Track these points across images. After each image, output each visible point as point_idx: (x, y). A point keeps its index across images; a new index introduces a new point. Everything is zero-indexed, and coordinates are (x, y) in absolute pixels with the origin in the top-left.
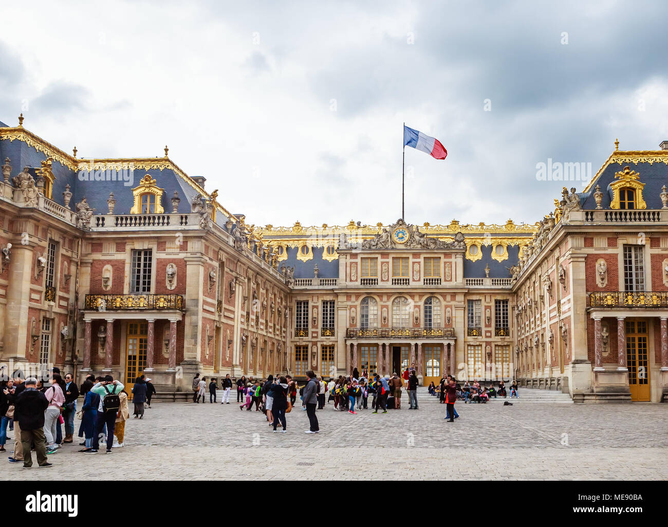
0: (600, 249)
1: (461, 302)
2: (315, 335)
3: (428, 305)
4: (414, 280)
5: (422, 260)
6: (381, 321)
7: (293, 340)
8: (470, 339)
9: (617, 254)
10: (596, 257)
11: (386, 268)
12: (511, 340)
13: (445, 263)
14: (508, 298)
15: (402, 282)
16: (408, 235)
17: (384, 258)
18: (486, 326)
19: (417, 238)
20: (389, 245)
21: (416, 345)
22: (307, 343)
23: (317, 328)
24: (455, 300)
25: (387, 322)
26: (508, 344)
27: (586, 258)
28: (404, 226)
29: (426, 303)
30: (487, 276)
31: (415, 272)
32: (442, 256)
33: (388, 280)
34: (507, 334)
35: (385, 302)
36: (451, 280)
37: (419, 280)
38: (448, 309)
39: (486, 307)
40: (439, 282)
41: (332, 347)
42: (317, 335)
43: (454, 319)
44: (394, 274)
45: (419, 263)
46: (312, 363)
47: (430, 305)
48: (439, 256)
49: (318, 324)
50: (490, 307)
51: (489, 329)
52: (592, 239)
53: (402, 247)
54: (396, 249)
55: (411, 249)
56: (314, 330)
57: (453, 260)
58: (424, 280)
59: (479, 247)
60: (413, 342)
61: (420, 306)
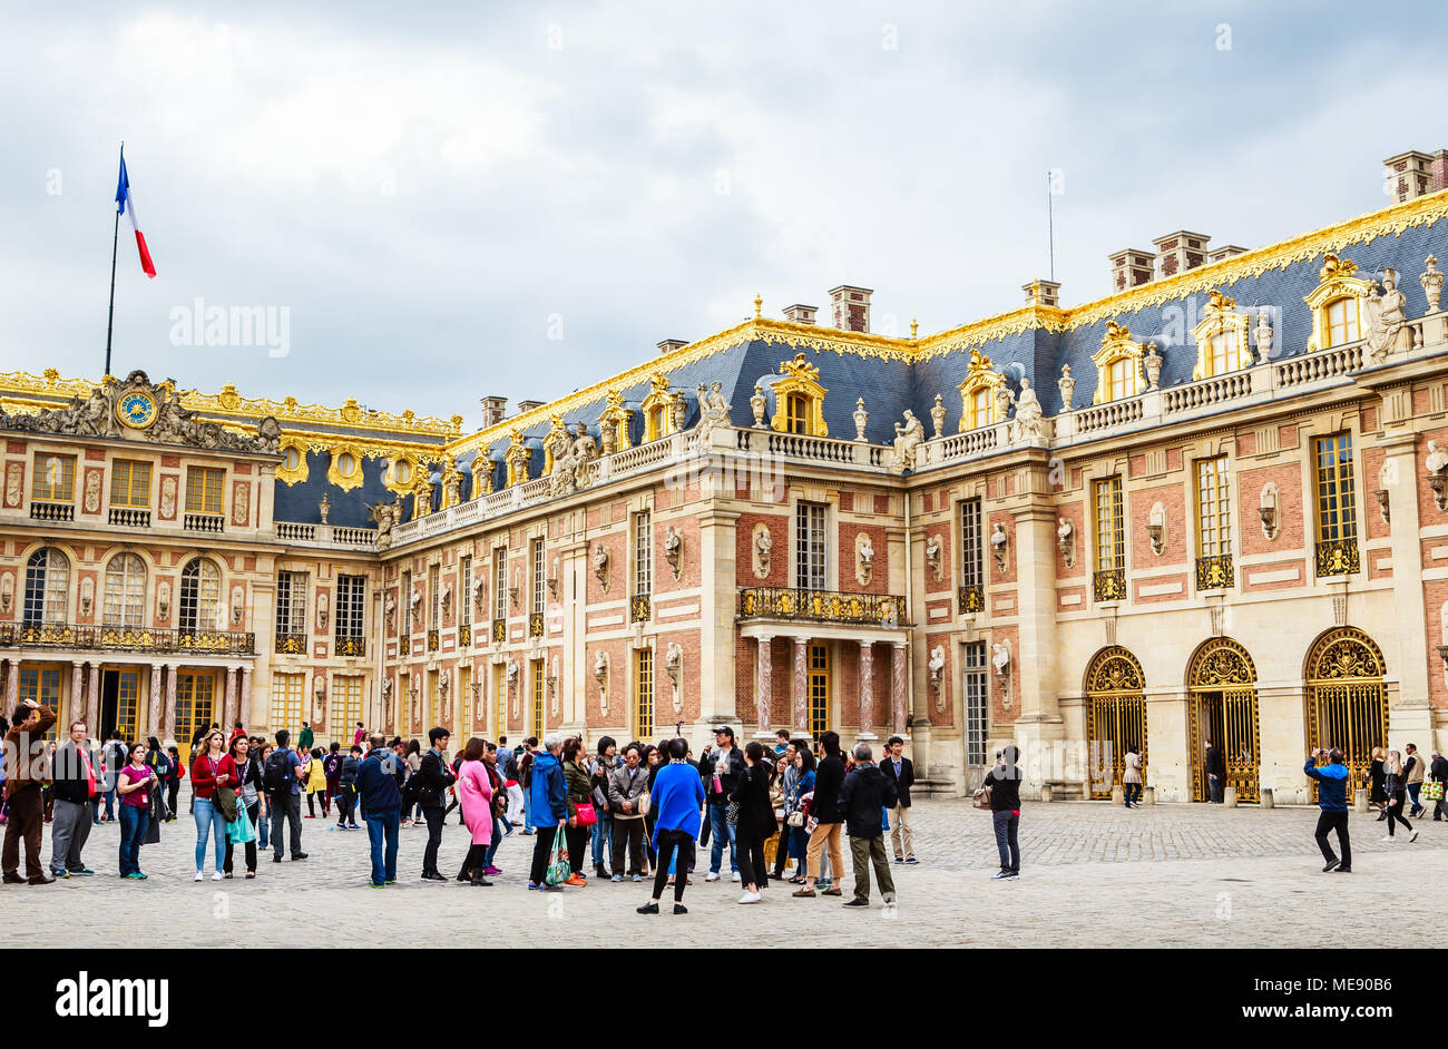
1: (266, 574)
3: (190, 577)
4: (161, 517)
5: (182, 472)
6: (77, 609)
8: (281, 659)
9: (787, 518)
11: (97, 482)
12: (368, 665)
13: (236, 483)
14: (366, 572)
15: (132, 518)
16: (154, 410)
17: (91, 459)
18: (317, 632)
19: (175, 419)
20: (107, 429)
21: (164, 669)
24: (253, 568)
25: (91, 611)
26: (362, 673)
27: (737, 520)
28: (145, 389)
29: (185, 572)
30: (325, 522)
31: (165, 499)
32: (230, 467)
33: (98, 512)
34: (361, 652)
35: (90, 563)
36: (246, 524)
37: (174, 518)
38: (238, 589)
39: (320, 590)
40: (219, 525)
43: (249, 613)
44: (114, 499)
45: (176, 478)
47: (195, 578)
48: (224, 465)
50: (326, 590)
51: (323, 639)
53: (139, 436)
54: (124, 440)
55: (159, 445)
57: (253, 478)
58: (186, 518)
59: (303, 454)
60: (157, 662)
61: (172, 577)
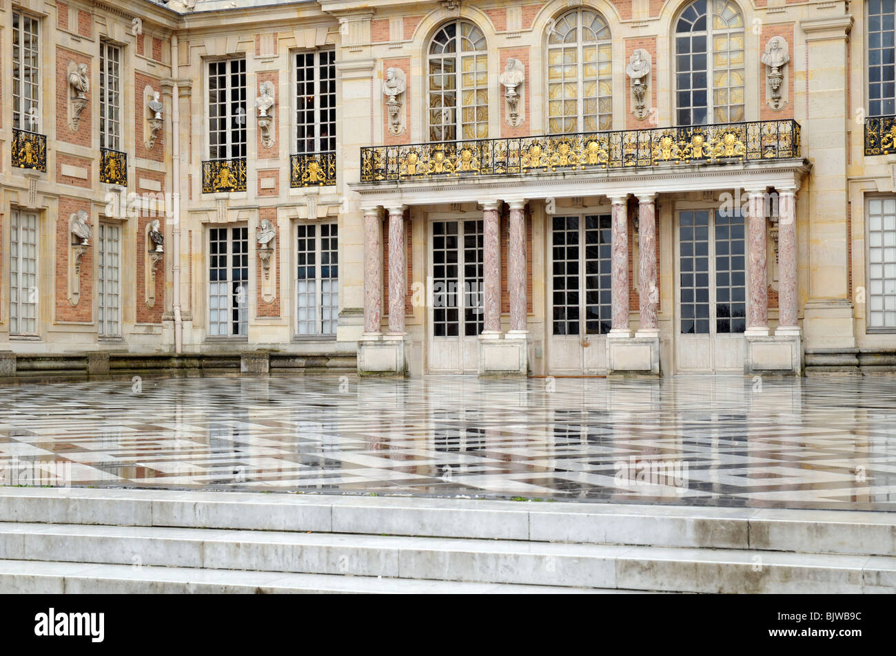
1: (829, 4)
2: (268, 183)
3: (689, 34)
6: (503, 115)
7: (195, 205)
21: (632, 203)
22: (243, 216)
23: (276, 157)
25: (522, 116)
29: (679, 26)
35: (515, 36)
41: (329, 229)
42: (277, 184)
43: (799, 84)
46: (259, 287)
47: (700, 34)
49: (277, 143)
56: (266, 164)
60: (617, 193)
61: (654, 37)
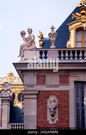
0: (52, 86)
9: (68, 91)
10: (48, 94)
27: (37, 95)
52: (45, 76)
